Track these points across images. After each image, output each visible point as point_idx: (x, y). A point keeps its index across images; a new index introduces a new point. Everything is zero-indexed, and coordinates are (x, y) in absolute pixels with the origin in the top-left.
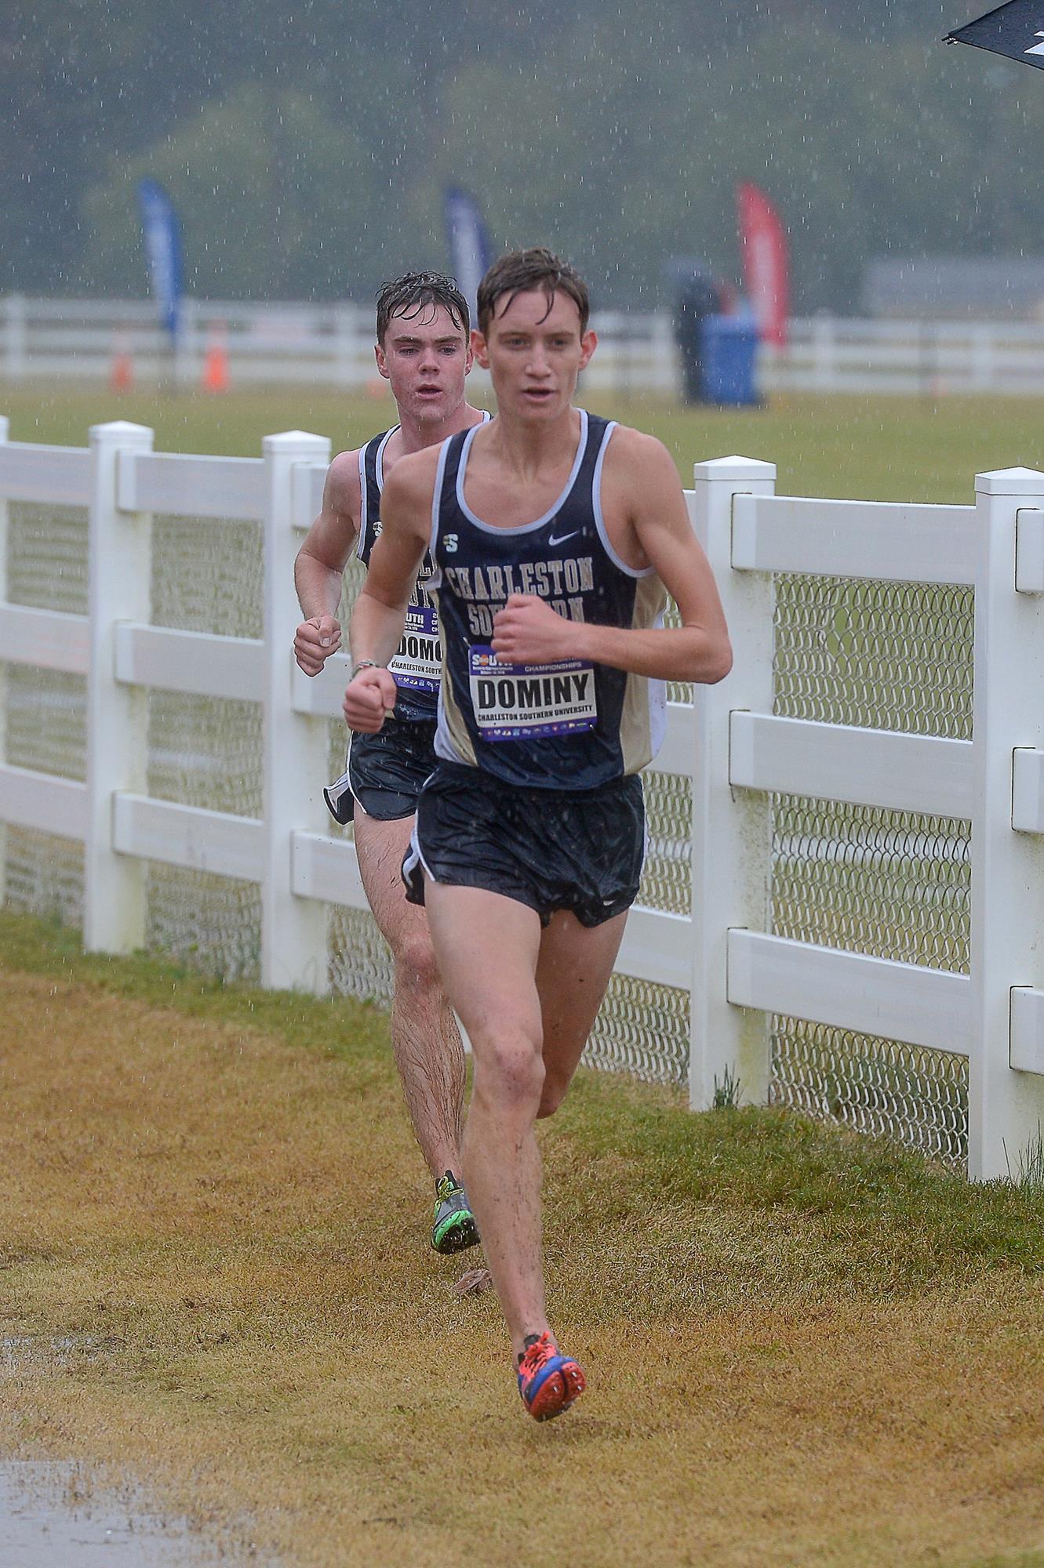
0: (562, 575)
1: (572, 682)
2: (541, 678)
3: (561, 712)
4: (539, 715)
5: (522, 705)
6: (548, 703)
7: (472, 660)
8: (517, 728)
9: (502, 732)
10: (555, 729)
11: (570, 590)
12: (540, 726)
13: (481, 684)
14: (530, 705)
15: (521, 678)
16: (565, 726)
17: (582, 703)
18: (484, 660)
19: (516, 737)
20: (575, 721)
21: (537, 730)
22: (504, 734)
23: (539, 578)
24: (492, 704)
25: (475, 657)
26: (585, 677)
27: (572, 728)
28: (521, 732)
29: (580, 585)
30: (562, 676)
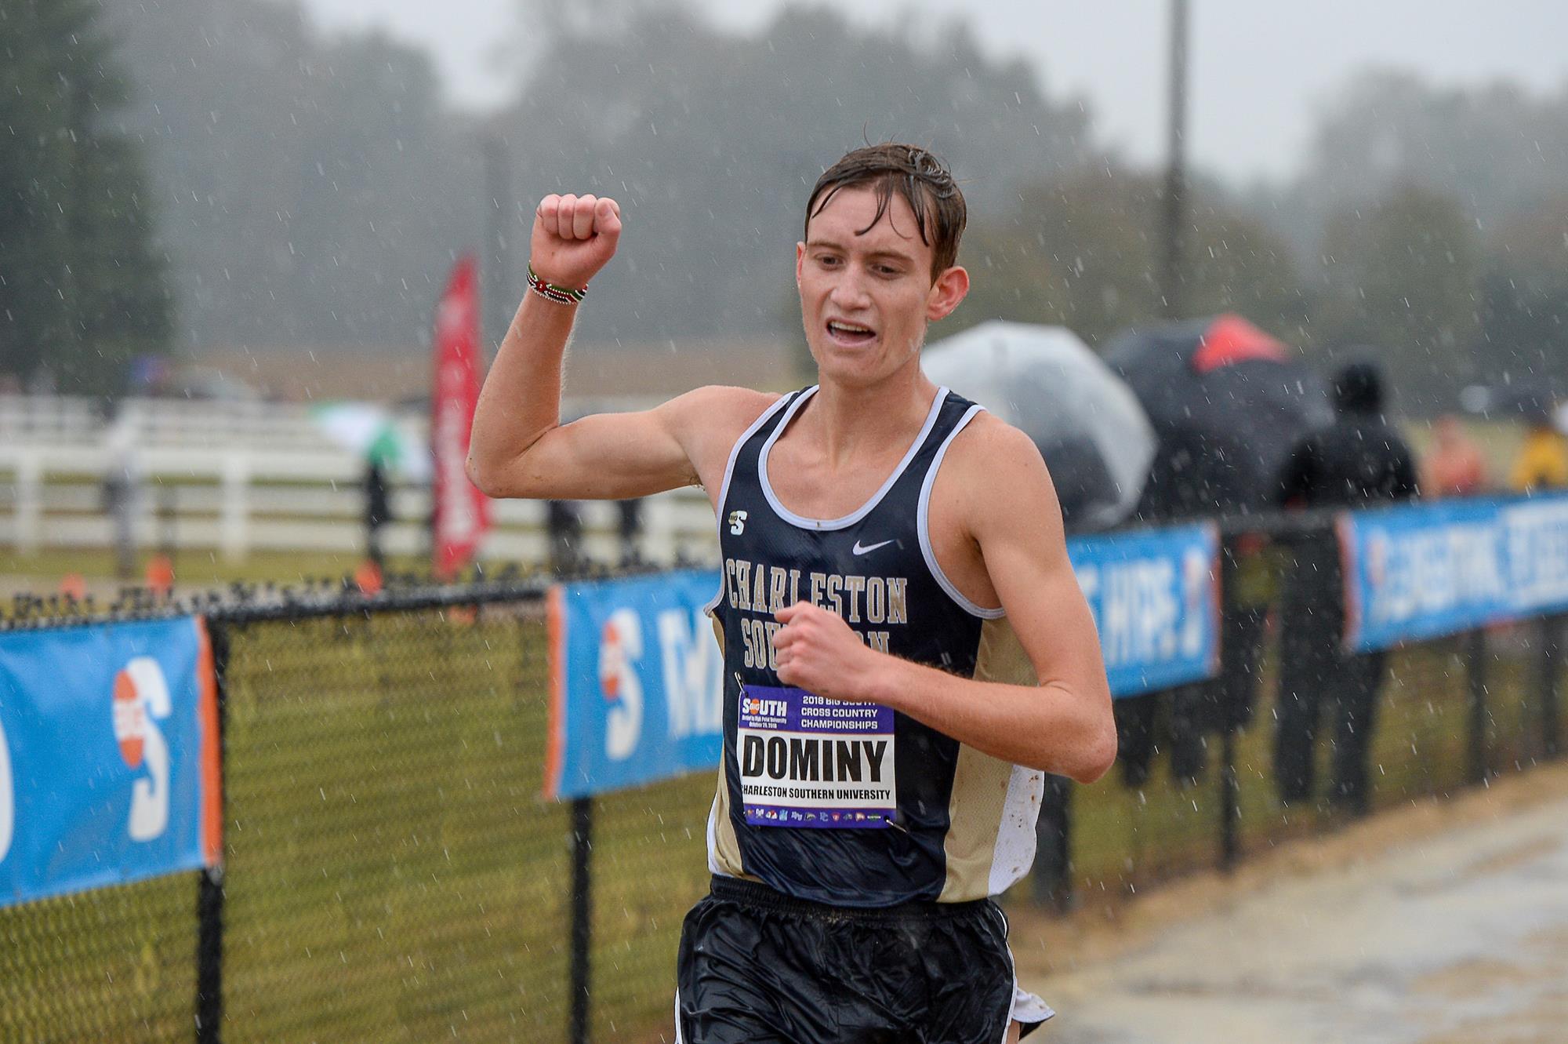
0: (862, 596)
1: (862, 748)
2: (821, 738)
3: (846, 794)
4: (815, 794)
5: (793, 777)
6: (828, 777)
7: (742, 706)
8: (786, 808)
9: (765, 812)
10: (836, 818)
11: (872, 619)
12: (816, 811)
13: (749, 739)
14: (803, 777)
15: (796, 735)
16: (850, 816)
17: (875, 786)
18: (754, 707)
19: (782, 822)
20: (866, 811)
21: (810, 815)
22: (768, 816)
23: (832, 596)
24: (757, 772)
25: (747, 701)
26: (882, 745)
27: (861, 820)
28: (789, 815)
29: (887, 614)
30: (848, 739)
